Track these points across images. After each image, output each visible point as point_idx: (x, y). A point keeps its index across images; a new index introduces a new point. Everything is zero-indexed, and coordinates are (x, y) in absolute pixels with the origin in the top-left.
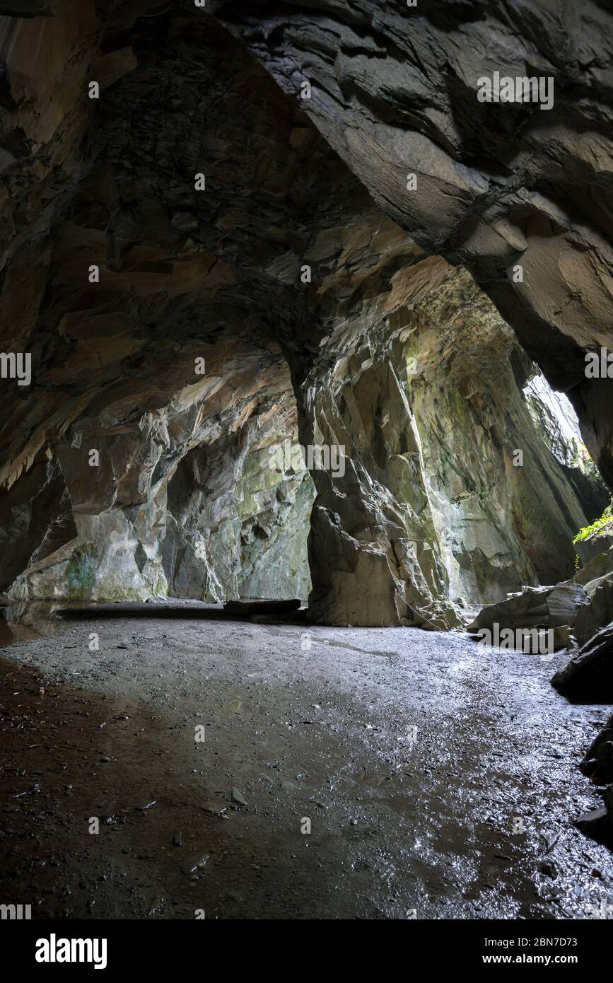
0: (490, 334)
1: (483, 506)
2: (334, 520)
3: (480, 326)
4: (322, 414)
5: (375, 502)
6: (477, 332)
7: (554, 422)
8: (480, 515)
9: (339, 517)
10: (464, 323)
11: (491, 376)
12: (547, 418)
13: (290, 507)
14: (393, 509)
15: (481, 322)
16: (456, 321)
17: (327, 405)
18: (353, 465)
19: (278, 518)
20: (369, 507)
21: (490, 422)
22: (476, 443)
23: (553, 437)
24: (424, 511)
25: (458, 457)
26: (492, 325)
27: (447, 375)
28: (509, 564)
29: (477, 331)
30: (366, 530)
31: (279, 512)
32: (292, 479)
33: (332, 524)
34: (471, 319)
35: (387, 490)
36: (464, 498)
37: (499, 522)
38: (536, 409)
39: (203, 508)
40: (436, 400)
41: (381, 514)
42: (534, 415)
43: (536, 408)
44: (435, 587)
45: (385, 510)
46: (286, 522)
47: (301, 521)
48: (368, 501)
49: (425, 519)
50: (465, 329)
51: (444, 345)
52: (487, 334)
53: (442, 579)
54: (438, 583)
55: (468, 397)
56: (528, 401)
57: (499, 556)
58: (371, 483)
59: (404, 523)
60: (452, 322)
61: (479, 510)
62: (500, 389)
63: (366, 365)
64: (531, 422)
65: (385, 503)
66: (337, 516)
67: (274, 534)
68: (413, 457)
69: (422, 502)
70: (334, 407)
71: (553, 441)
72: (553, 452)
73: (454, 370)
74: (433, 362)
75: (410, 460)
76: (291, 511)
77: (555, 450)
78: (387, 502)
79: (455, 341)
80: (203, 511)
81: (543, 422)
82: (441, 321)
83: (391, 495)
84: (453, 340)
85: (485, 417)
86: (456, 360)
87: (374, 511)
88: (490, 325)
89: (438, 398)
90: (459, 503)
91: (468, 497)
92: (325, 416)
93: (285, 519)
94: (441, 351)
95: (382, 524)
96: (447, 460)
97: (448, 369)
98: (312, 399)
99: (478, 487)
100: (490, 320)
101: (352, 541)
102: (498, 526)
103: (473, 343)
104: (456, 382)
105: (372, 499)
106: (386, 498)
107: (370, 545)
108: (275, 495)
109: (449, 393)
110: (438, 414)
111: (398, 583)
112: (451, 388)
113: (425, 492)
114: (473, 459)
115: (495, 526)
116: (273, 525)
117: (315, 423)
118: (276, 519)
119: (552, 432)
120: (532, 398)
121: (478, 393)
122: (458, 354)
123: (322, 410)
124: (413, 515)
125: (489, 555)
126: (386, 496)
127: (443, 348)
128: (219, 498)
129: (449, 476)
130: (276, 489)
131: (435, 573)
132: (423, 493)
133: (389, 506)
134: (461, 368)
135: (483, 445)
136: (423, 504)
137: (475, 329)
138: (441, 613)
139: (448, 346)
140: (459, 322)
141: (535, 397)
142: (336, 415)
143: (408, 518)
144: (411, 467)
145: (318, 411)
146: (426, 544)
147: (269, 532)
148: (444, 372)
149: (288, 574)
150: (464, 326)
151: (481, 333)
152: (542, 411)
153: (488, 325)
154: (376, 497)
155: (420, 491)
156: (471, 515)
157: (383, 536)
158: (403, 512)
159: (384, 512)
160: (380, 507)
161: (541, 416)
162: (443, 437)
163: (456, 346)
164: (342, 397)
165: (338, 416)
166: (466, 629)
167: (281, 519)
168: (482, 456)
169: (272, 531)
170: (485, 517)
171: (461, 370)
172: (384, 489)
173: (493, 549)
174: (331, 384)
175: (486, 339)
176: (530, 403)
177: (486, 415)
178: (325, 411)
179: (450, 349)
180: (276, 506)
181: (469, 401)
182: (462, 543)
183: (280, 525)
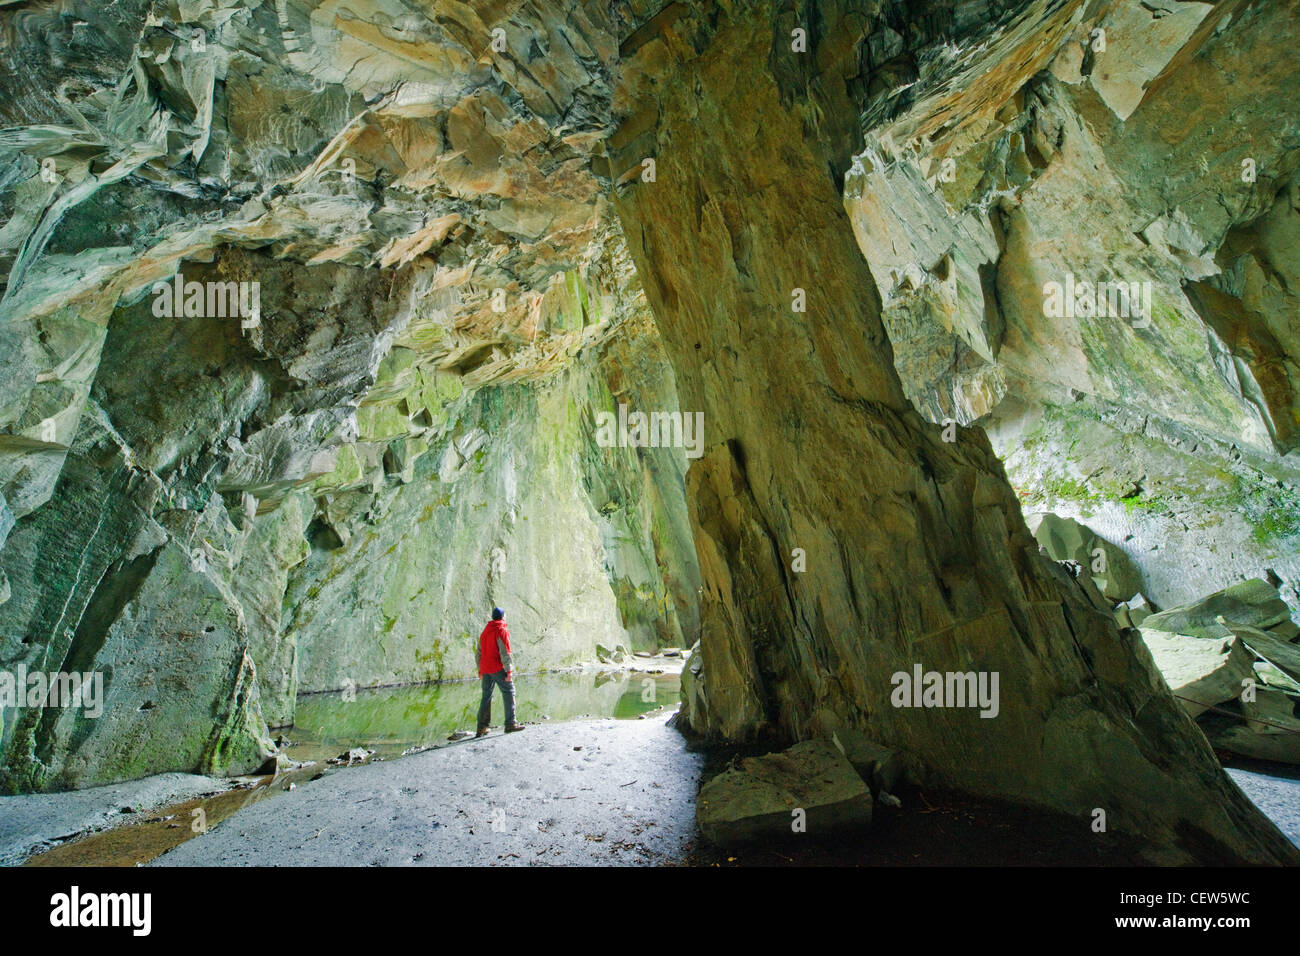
1: (629, 522)
8: (625, 533)
13: (398, 488)
19: (372, 506)
27: (599, 362)
31: (378, 496)
36: (611, 511)
37: (643, 543)
39: (257, 426)
40: (588, 386)
46: (384, 518)
47: (414, 519)
55: (617, 394)
57: (643, 585)
61: (627, 529)
67: (356, 540)
76: (397, 498)
80: (257, 437)
89: (591, 384)
90: (610, 517)
91: (614, 510)
93: (384, 511)
97: (603, 355)
99: (623, 500)
102: (643, 549)
104: (607, 374)
108: (382, 457)
109: (600, 384)
112: (601, 379)
114: (619, 464)
115: (640, 549)
116: (358, 521)
118: (369, 509)
121: (627, 392)
125: (636, 584)
127: (609, 327)
128: (319, 412)
129: (593, 481)
130: (388, 443)
134: (616, 358)
139: (615, 326)
147: (344, 535)
156: (621, 534)
162: (593, 431)
167: (377, 511)
168: (628, 463)
169: (352, 534)
170: (632, 536)
171: (616, 360)
173: (639, 578)
180: (379, 480)
182: (613, 569)
183: (371, 523)
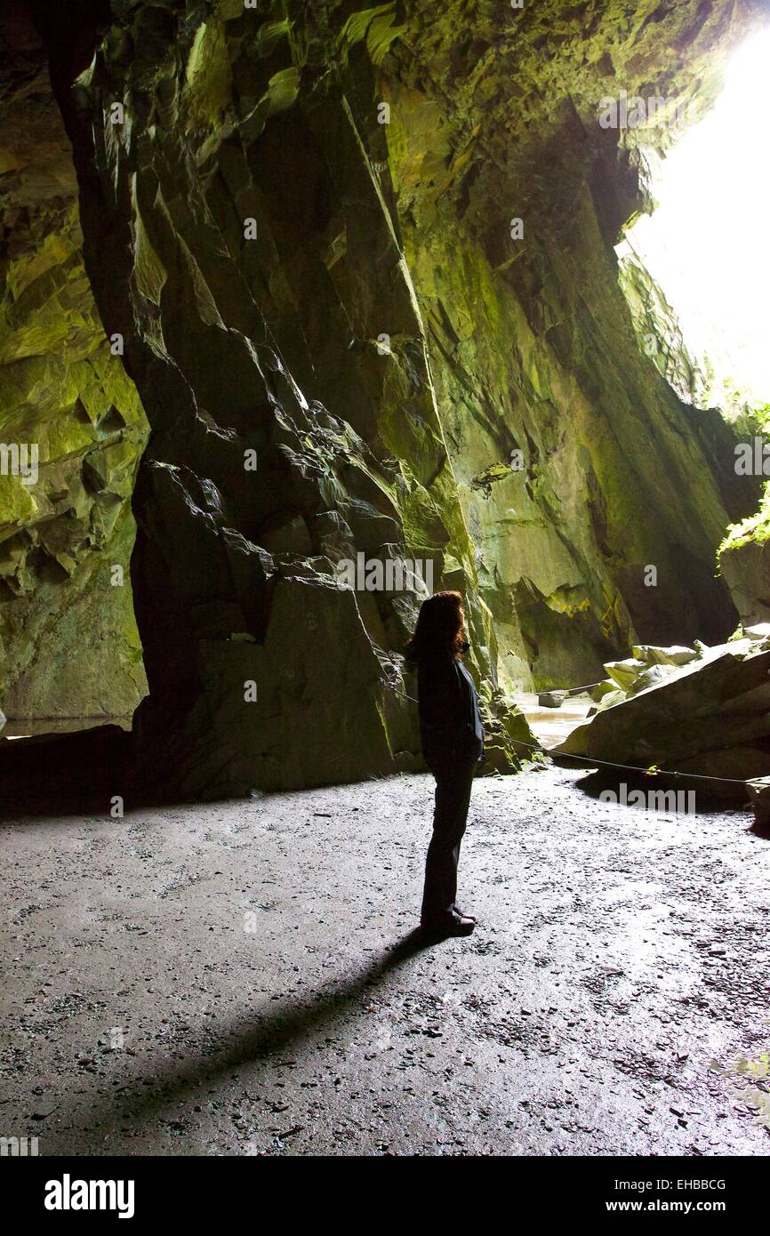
0: (552, 119)
1: (535, 492)
2: (200, 500)
3: (532, 96)
4: (159, 208)
5: (318, 451)
6: (525, 114)
7: (671, 317)
8: (528, 512)
9: (215, 493)
10: (500, 86)
11: (550, 221)
12: (657, 308)
14: (364, 469)
15: (535, 87)
16: (483, 85)
17: (176, 186)
18: (254, 355)
19: (90, 530)
20: (303, 464)
21: (547, 320)
22: (521, 365)
23: (669, 348)
24: (438, 480)
25: (484, 392)
26: (559, 96)
27: (461, 217)
28: (583, 605)
29: (527, 109)
30: (294, 524)
31: (92, 518)
32: (121, 439)
33: (195, 509)
34: (516, 77)
35: (346, 424)
36: (497, 477)
37: (565, 524)
38: (639, 291)
40: (438, 270)
41: (335, 480)
42: (633, 301)
43: (638, 287)
44: (476, 663)
45: (344, 470)
46: (113, 540)
48: (297, 448)
49: (441, 500)
50: (501, 104)
51: (456, 144)
52: (546, 118)
53: (483, 644)
54: (477, 651)
55: (504, 266)
56: (624, 272)
57: (564, 590)
58: (304, 404)
59: (396, 505)
60: (473, 85)
61: (528, 503)
62: (567, 249)
63: (281, 87)
64: (628, 317)
65: (343, 454)
66: (208, 485)
67: (84, 569)
68: (408, 346)
69: (433, 458)
70: (196, 195)
71: (668, 356)
72: (668, 378)
73: (475, 208)
74: (432, 184)
75: (401, 356)
77: (672, 375)
78: (347, 451)
79: (479, 136)
81: (649, 318)
82: (450, 83)
83: (356, 439)
84: (475, 131)
85: (536, 312)
86: (479, 185)
87: (314, 473)
88: (554, 95)
89: (444, 265)
90: (490, 489)
91: (505, 475)
92: (167, 212)
93: (107, 534)
94: (449, 159)
95: (336, 507)
96: (462, 399)
97: (462, 204)
98: (122, 148)
99: (524, 456)
100: (555, 81)
101: (255, 555)
102: (563, 532)
103: (516, 139)
104: (480, 232)
105: (309, 443)
106: (346, 444)
107: (306, 564)
108: (78, 478)
109: (465, 257)
110: (444, 300)
111: (385, 662)
112: (468, 247)
113: (439, 435)
114: (514, 398)
115: (557, 532)
116: (82, 549)
117: (138, 226)
118: (89, 535)
119: (667, 339)
120: (632, 266)
121: (523, 258)
122: (484, 168)
123: (159, 196)
124: (414, 486)
125: (546, 590)
126: (346, 438)
127: (453, 151)
129: (467, 433)
130: (79, 460)
131: (471, 629)
132: (435, 436)
133: (354, 461)
134: (490, 201)
135: (534, 367)
136: (436, 465)
137: (522, 106)
138: (497, 728)
139: (463, 145)
140: (490, 88)
141: (638, 265)
142: (200, 217)
143: (403, 494)
144: (402, 372)
145: (145, 193)
146: (449, 559)
147: (70, 565)
148: (454, 209)
149: (123, 659)
150: (500, 96)
151: (535, 115)
152: (648, 294)
153: (548, 94)
154: (320, 441)
155: (429, 433)
156: (511, 513)
157: (340, 538)
158: (390, 479)
159: (341, 477)
160: (330, 463)
161: (647, 305)
162: (456, 350)
163: (482, 149)
164: (219, 174)
165: (207, 218)
166: (550, 760)
167: (99, 535)
169: (77, 563)
170: (540, 515)
171: (491, 206)
172: (339, 422)
173: (554, 578)
174: (182, 123)
175: (545, 133)
176: (626, 279)
177: (540, 305)
178: (167, 199)
179: (467, 156)
180: (82, 504)
181: (503, 276)
182: (496, 571)
183: (97, 549)
